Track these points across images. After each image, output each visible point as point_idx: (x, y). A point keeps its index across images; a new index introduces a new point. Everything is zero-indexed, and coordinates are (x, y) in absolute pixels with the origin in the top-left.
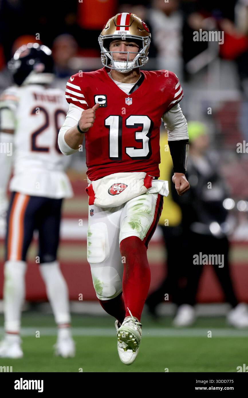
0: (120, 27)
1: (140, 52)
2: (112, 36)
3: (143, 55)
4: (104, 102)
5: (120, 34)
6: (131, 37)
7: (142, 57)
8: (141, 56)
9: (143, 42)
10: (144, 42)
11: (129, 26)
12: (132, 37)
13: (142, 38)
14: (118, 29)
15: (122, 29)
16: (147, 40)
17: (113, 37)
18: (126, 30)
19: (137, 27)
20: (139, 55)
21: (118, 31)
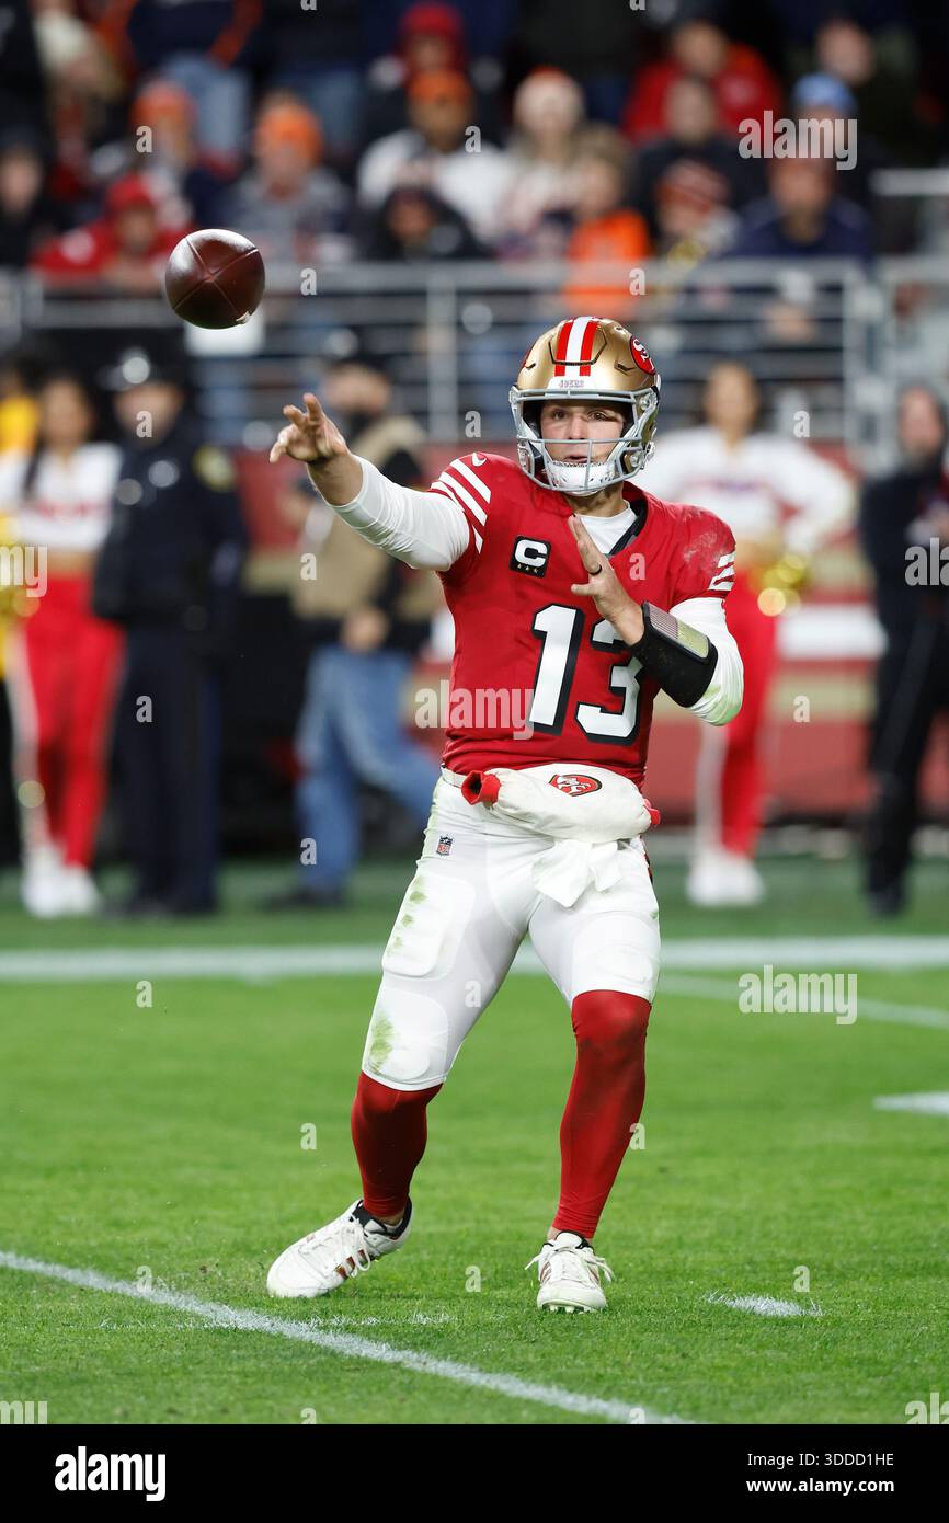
0: (567, 367)
1: (626, 436)
2: (543, 394)
3: (634, 443)
4: (539, 562)
5: (564, 389)
6: (598, 397)
7: (634, 448)
8: (631, 448)
9: (634, 407)
10: (638, 406)
11: (591, 363)
12: (601, 394)
13: (629, 397)
14: (560, 372)
15: (572, 373)
16: (647, 397)
17: (547, 396)
18: (581, 374)
19: (616, 361)
20: (621, 444)
21: (560, 378)
